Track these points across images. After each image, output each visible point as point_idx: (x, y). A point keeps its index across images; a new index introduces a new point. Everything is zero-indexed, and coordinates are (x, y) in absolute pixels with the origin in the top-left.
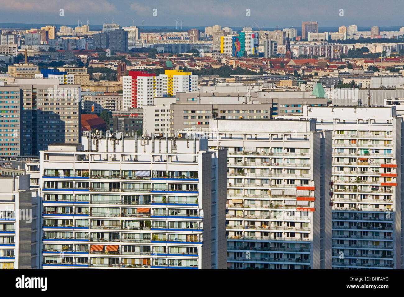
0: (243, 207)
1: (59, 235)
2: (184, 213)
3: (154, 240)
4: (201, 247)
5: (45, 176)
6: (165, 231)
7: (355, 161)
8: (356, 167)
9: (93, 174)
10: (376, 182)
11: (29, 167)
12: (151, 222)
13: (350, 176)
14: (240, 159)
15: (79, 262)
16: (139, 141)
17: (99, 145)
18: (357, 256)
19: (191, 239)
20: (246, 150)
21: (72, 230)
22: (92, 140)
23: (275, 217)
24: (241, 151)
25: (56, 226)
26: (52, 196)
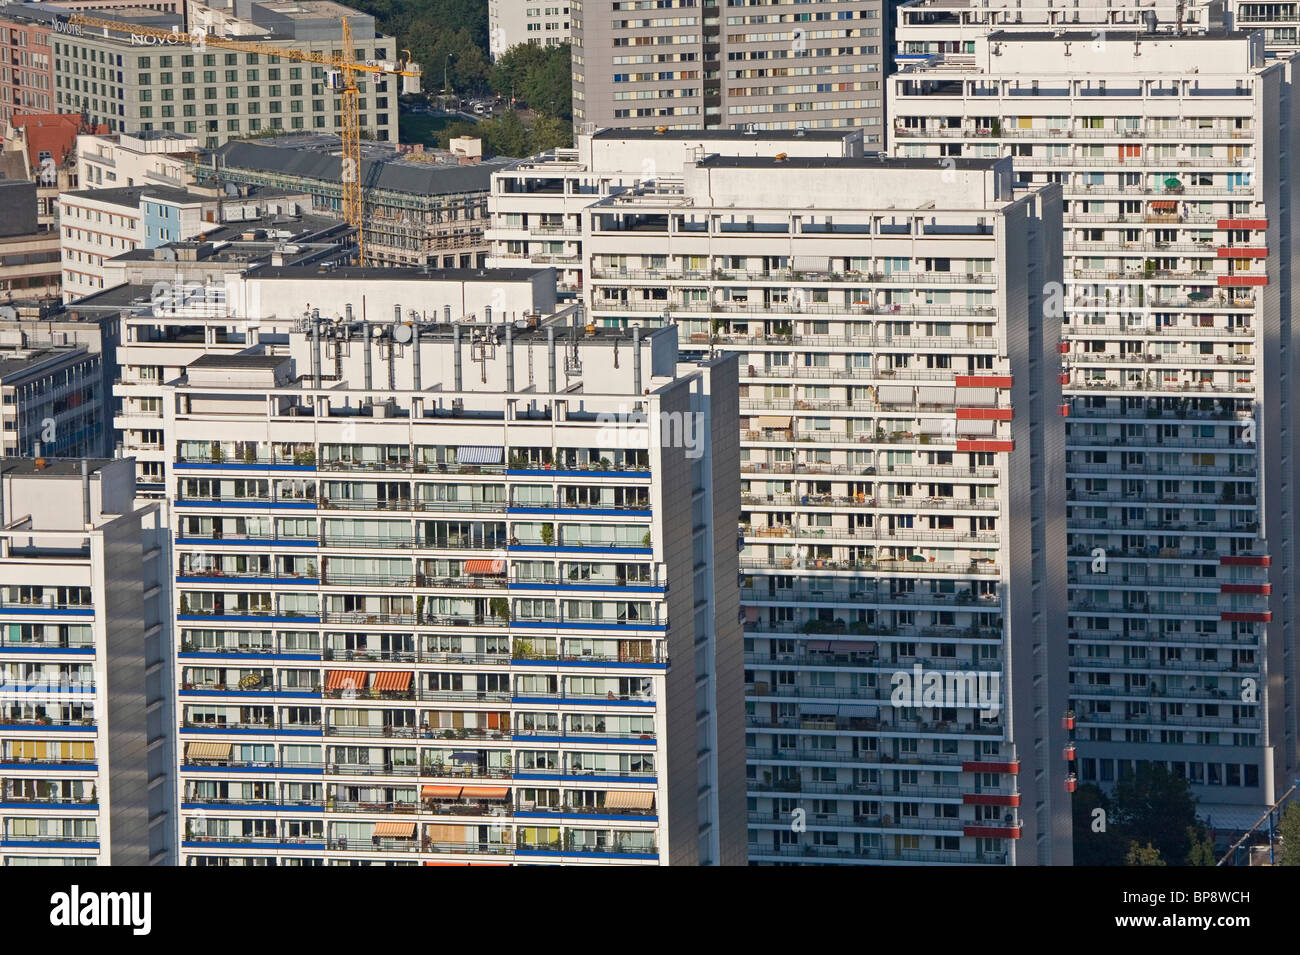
0: (791, 439)
1: (231, 641)
2: (609, 575)
3: (519, 658)
4: (663, 679)
5: (180, 462)
6: (554, 631)
7: (1138, 210)
8: (1141, 230)
9: (326, 456)
10: (1205, 273)
11: (134, 330)
12: (510, 602)
13: (1122, 258)
14: (780, 293)
15: (292, 719)
16: (466, 348)
17: (344, 360)
18: (1146, 500)
19: (633, 654)
20: (798, 267)
21: (269, 625)
22: (323, 344)
23: (891, 469)
24: (784, 265)
25: (219, 614)
26: (205, 521)
